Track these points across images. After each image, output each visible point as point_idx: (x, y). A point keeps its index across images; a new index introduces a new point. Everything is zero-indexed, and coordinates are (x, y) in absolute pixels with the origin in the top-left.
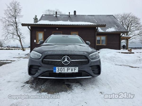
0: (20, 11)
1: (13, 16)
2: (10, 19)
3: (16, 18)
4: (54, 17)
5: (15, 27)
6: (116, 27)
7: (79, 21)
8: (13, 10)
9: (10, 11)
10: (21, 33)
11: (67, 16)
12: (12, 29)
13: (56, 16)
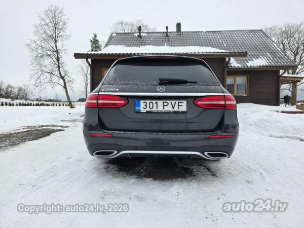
0: (65, 26)
1: (50, 36)
2: (46, 43)
3: (56, 41)
4: (136, 37)
5: (54, 59)
6: (270, 56)
7: (187, 46)
8: (50, 24)
9: (46, 27)
10: (66, 71)
11: (161, 34)
12: (50, 64)
13: (140, 36)
